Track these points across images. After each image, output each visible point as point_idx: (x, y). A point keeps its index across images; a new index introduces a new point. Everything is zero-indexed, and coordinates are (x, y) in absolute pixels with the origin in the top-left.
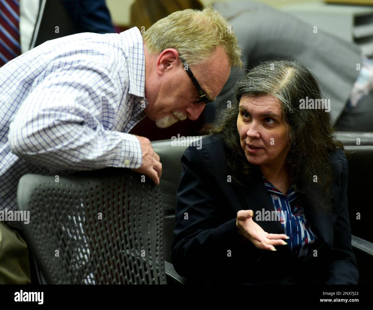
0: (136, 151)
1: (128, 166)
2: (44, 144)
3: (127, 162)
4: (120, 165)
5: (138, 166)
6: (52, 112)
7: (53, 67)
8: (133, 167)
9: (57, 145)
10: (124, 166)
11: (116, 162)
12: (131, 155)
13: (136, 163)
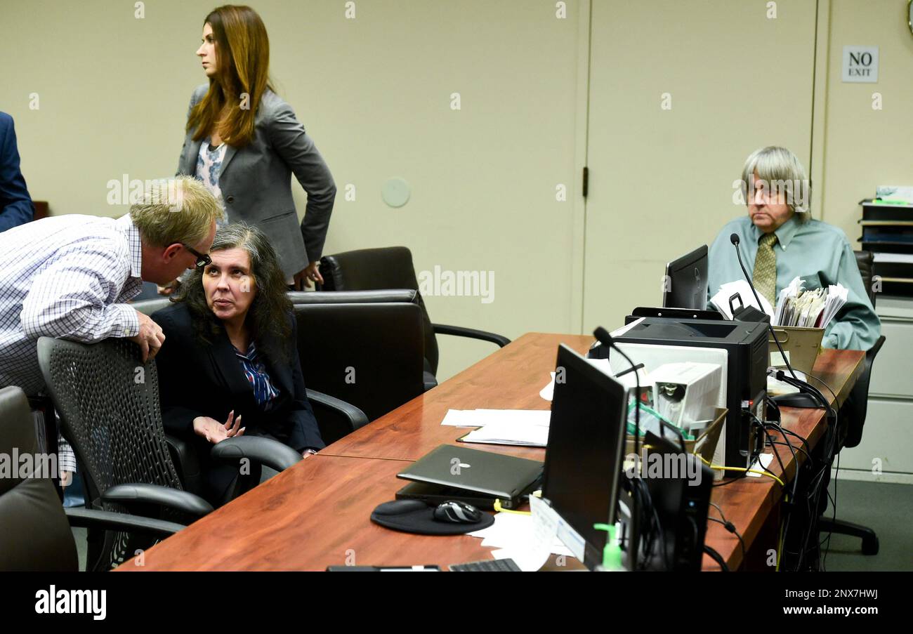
0: (134, 320)
1: (128, 335)
2: (59, 331)
3: (127, 331)
4: (123, 335)
5: (136, 334)
6: (69, 299)
7: (75, 248)
8: (132, 335)
9: (70, 331)
10: (124, 336)
11: (118, 333)
12: (130, 324)
13: (135, 332)
